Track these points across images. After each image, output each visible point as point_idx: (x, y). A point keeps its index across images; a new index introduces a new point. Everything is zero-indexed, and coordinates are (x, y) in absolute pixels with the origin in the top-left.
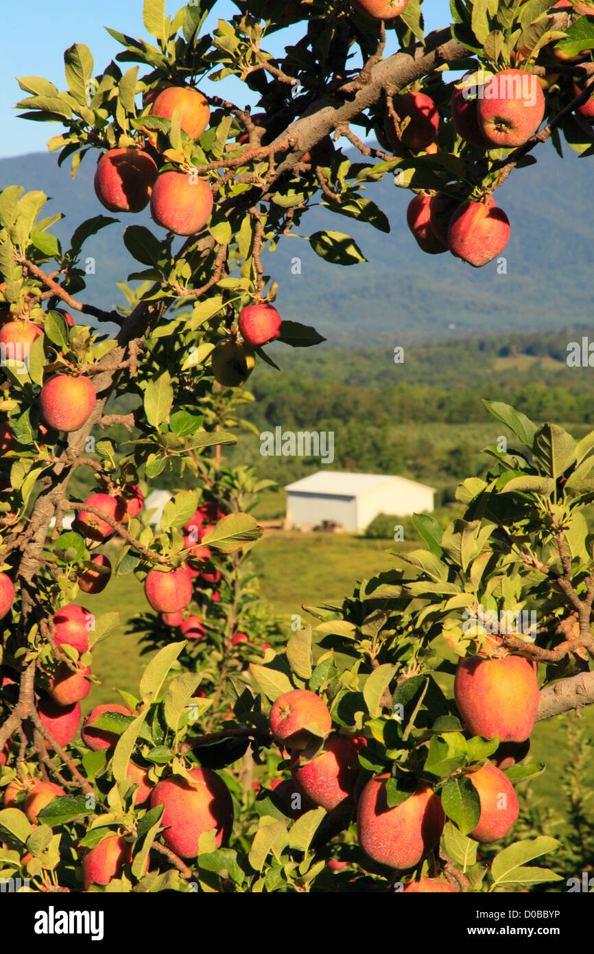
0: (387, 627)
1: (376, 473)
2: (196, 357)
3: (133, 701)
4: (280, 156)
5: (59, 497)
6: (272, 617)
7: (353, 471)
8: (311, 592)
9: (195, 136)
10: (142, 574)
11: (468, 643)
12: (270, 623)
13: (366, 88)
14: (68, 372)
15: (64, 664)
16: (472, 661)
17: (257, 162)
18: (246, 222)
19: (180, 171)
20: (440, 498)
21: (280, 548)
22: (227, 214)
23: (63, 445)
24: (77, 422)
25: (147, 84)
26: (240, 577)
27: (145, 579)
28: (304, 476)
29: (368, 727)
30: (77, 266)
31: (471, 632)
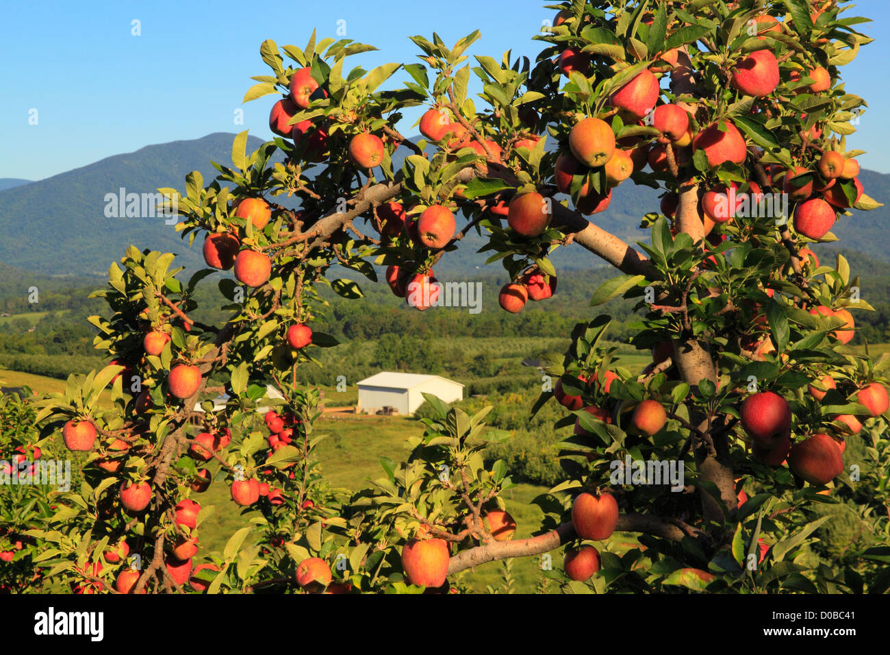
0: (364, 521)
1: (423, 373)
2: (262, 354)
3: (219, 562)
4: (311, 240)
5: (179, 436)
6: (330, 489)
7: (406, 372)
8: (374, 458)
9: (261, 227)
10: (230, 482)
11: (409, 531)
12: (328, 494)
13: (361, 203)
14: (185, 364)
15: (181, 536)
16: (411, 541)
17: (297, 243)
18: (292, 276)
19: (251, 250)
20: (467, 392)
21: (353, 427)
22: (280, 272)
23: (182, 406)
24: (190, 393)
25: (235, 195)
26: (308, 463)
27: (231, 485)
28: (370, 374)
29: (351, 580)
30: (192, 298)
31: (411, 525)
